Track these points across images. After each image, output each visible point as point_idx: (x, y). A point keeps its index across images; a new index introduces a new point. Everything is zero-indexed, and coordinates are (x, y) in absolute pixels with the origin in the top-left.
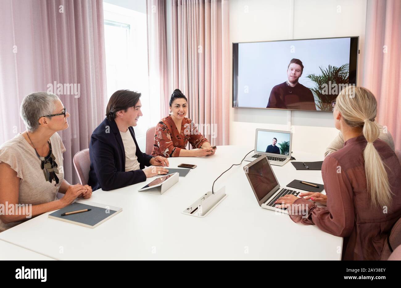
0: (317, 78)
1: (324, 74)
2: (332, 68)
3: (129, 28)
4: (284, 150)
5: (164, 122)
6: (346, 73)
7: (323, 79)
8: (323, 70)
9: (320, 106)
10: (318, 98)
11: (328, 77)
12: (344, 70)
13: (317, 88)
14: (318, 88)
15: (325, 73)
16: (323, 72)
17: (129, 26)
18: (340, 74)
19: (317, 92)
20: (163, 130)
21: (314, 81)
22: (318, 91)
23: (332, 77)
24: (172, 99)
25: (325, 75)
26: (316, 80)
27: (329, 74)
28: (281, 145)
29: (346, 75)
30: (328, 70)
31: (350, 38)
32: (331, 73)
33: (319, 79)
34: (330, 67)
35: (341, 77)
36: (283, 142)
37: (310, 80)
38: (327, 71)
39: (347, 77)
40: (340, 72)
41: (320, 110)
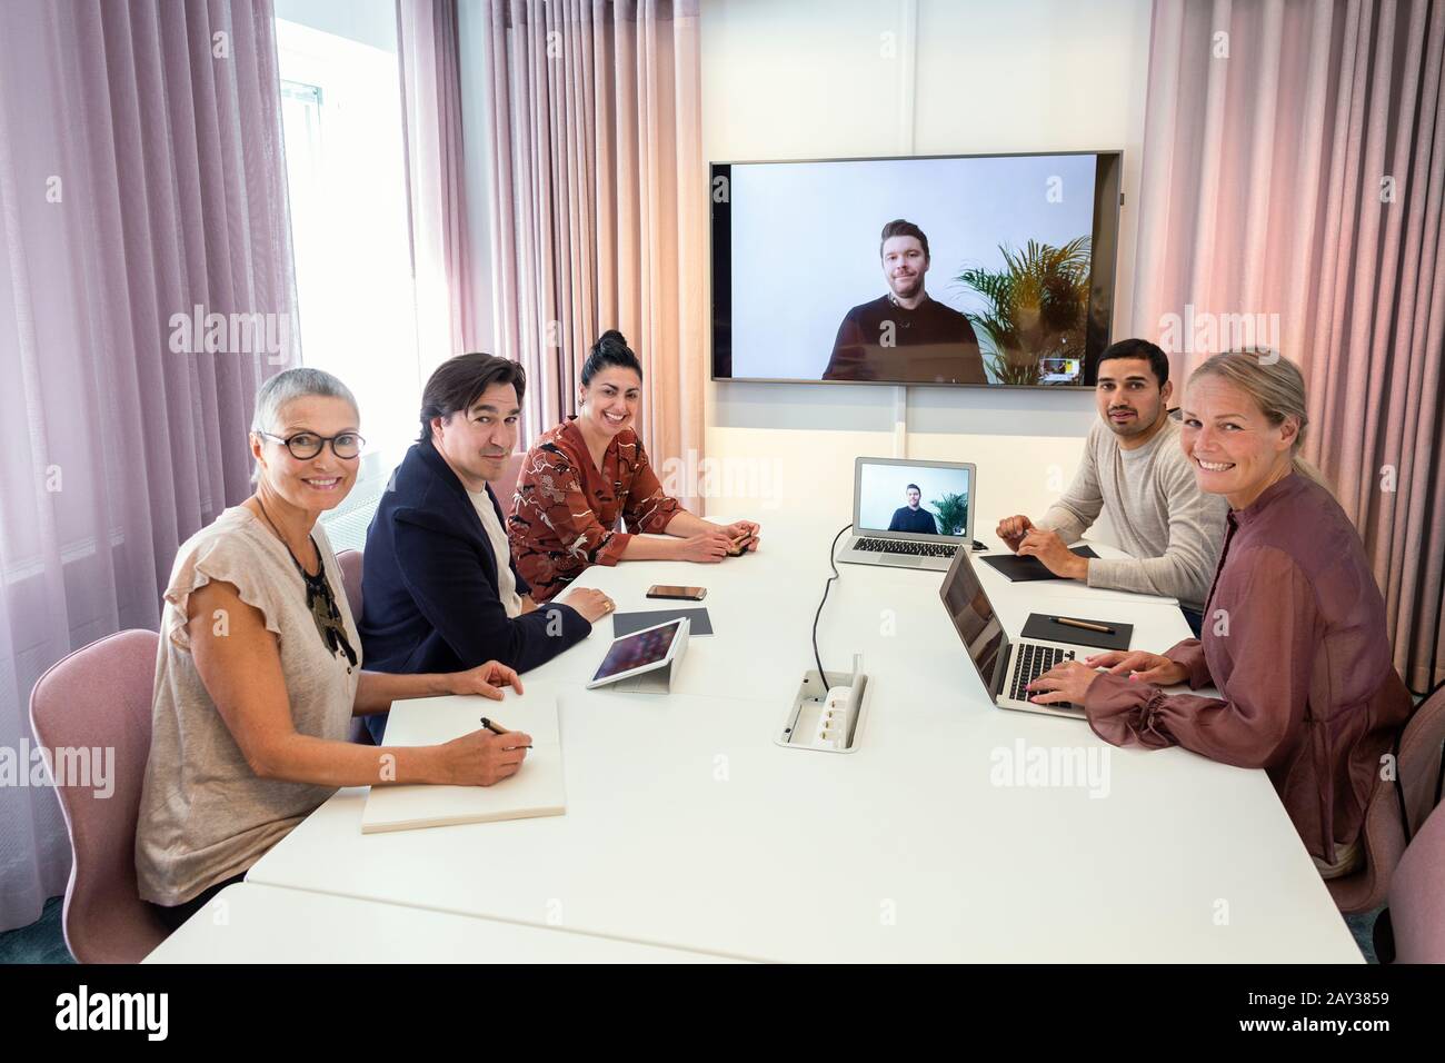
0: (992, 282)
1: (1014, 269)
2: (1040, 249)
3: (320, 101)
4: (951, 521)
5: (559, 445)
6: (1083, 265)
7: (1009, 284)
8: (1011, 257)
9: (999, 371)
10: (995, 347)
11: (1027, 278)
12: (1075, 257)
13: (993, 313)
14: (996, 314)
15: (1018, 266)
16: (1010, 263)
17: (317, 92)
18: (1064, 267)
19: (990, 325)
20: (561, 473)
21: (983, 290)
22: (996, 323)
23: (1038, 278)
24: (594, 367)
25: (1017, 273)
26: (988, 287)
27: (1029, 268)
28: (939, 505)
29: (1082, 273)
30: (1027, 256)
31: (1095, 156)
32: (1037, 264)
33: (998, 285)
34: (1031, 246)
35: (1067, 277)
36: (947, 495)
37: (969, 287)
38: (1025, 260)
39: (1084, 277)
40: (1065, 263)
41: (1001, 382)
